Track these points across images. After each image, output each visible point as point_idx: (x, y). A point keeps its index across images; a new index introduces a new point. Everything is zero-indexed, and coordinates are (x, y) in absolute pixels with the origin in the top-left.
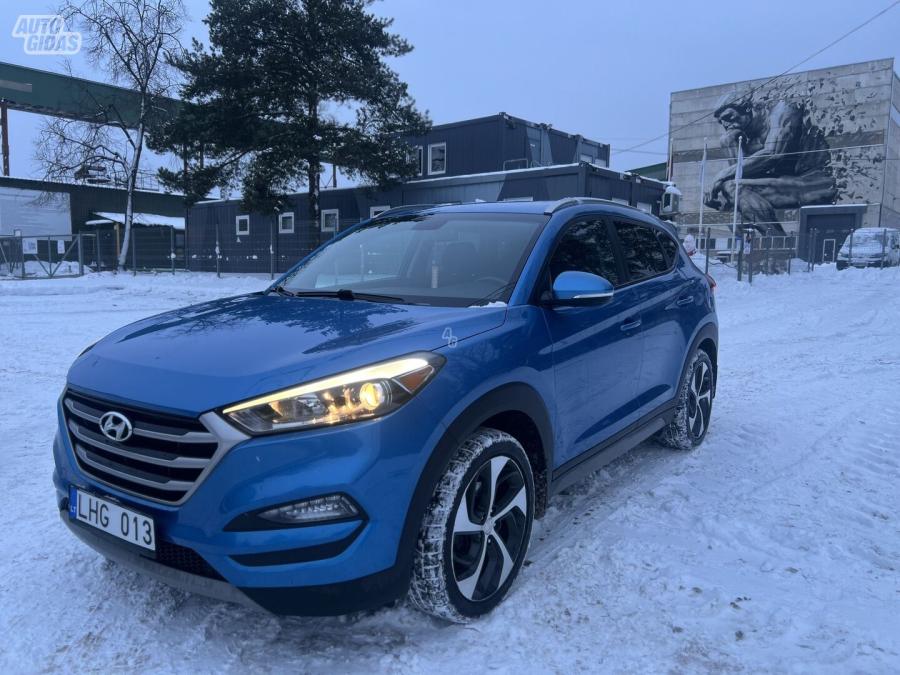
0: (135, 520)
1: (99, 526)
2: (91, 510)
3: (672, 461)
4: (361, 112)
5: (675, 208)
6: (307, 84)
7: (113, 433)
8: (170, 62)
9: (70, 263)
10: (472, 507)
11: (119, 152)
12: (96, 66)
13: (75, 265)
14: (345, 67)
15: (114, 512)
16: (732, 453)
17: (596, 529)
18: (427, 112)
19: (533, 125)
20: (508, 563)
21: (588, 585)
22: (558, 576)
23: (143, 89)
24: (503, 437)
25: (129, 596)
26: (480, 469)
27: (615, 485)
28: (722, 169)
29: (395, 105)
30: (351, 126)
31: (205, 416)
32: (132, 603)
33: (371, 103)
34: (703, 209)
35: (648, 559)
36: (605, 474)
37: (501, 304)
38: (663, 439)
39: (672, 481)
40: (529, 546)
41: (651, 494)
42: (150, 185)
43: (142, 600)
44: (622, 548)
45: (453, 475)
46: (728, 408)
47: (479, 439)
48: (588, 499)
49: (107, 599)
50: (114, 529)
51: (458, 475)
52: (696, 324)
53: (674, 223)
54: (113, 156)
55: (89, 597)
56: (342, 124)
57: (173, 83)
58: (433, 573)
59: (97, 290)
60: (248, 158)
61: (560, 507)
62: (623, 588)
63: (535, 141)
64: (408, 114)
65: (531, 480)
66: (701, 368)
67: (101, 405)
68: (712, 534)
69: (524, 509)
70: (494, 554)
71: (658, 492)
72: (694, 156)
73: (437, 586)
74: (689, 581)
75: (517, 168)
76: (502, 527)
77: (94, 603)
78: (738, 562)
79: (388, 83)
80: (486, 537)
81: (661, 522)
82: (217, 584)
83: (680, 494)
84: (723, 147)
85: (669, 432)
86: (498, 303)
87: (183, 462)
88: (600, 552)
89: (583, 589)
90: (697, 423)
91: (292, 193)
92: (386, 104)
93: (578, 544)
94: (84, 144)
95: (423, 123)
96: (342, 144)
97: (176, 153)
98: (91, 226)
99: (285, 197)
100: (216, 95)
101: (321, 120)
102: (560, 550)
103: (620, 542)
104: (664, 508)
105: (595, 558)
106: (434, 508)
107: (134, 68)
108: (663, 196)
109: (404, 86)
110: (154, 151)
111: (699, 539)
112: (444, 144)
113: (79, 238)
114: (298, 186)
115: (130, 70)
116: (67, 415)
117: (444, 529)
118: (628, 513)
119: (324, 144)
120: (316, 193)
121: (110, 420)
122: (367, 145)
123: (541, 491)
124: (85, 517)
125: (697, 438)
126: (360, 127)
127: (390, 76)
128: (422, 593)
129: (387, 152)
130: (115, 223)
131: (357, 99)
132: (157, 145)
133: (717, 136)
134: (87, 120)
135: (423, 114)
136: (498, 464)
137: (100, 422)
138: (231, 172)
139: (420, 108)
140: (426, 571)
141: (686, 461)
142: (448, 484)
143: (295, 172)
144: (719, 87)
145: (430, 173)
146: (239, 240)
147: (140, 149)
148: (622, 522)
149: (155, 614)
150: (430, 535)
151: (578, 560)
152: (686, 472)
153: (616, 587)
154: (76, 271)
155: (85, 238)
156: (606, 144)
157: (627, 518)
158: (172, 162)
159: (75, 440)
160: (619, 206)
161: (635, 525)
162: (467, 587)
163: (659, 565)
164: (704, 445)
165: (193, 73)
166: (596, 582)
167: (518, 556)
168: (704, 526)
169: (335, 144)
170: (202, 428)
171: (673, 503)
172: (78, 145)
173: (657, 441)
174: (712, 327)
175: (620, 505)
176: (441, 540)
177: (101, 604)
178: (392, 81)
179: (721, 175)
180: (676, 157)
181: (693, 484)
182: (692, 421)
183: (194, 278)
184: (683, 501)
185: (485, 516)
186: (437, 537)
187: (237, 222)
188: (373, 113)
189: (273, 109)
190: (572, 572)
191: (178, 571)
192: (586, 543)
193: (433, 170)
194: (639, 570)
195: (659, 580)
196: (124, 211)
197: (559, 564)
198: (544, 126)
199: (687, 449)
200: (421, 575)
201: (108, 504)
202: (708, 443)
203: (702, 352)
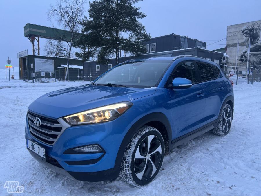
0: (41, 149)
1: (33, 150)
2: (31, 146)
3: (217, 139)
4: (130, 34)
5: (227, 61)
6: (116, 27)
7: (37, 123)
8: (79, 23)
9: (53, 79)
10: (142, 151)
11: (66, 48)
12: (60, 25)
13: (54, 79)
14: (126, 22)
15: (36, 146)
16: (237, 137)
17: (187, 160)
18: (150, 34)
19: (182, 37)
20: (155, 169)
21: (182, 177)
22: (172, 174)
23: (72, 31)
24: (152, 129)
25: (45, 171)
26: (144, 139)
27: (197, 146)
28: (244, 49)
29: (140, 32)
30: (127, 39)
31: (59, 119)
32: (44, 174)
33: (133, 32)
34: (237, 61)
35: (203, 170)
36: (193, 142)
37: (155, 88)
38: (214, 132)
39: (215, 145)
40: (162, 164)
41: (208, 150)
42: (73, 57)
43: (47, 173)
44: (194, 166)
45: (135, 140)
46: (239, 123)
47: (144, 129)
48: (187, 150)
49: (38, 172)
50: (36, 152)
51: (136, 140)
52: (226, 95)
53: (226, 66)
54: (64, 49)
55: (34, 171)
56: (125, 38)
57: (79, 29)
58: (127, 171)
59: (59, 86)
60: (99, 49)
61: (177, 152)
62: (193, 180)
63: (183, 41)
64: (144, 35)
65: (163, 143)
66: (227, 110)
67: (34, 115)
68: (226, 164)
69: (161, 152)
70: (149, 166)
71: (210, 149)
72: (235, 45)
73: (129, 175)
74: (216, 179)
75: (177, 49)
76: (153, 157)
77: (34, 173)
78: (234, 173)
79: (138, 26)
80: (147, 160)
81: (209, 159)
82: (62, 169)
83: (218, 150)
84: (244, 42)
85: (216, 130)
86: (154, 87)
87: (54, 133)
88: (187, 167)
89: (180, 178)
90: (226, 127)
91: (111, 58)
92: (138, 32)
93: (180, 164)
94: (57, 46)
95: (149, 37)
96: (125, 44)
97: (80, 48)
98: (59, 69)
99: (109, 60)
100: (90, 31)
101: (119, 37)
102: (174, 166)
103: (194, 164)
104: (211, 154)
105: (185, 169)
106: (128, 150)
107: (70, 25)
108: (223, 58)
109: (144, 27)
110: (74, 47)
111: (222, 165)
112: (155, 43)
113: (55, 72)
114: (112, 56)
115: (69, 26)
116: (28, 119)
117: (131, 157)
118: (199, 155)
119: (120, 44)
120: (118, 58)
121: (36, 120)
122: (132, 44)
123: (167, 147)
124: (30, 148)
125: (226, 132)
126: (130, 39)
127: (139, 24)
128: (125, 177)
129: (138, 46)
130: (65, 67)
131: (129, 31)
132: (75, 46)
133: (243, 39)
134: (57, 40)
135: (148, 35)
136: (151, 138)
137: (34, 120)
138: (94, 53)
139: (147, 33)
140: (125, 170)
141: (221, 139)
142: (133, 143)
143: (111, 52)
144: (243, 24)
145: (151, 52)
146: (96, 72)
147: (71, 47)
148: (196, 158)
149: (50, 177)
150: (127, 159)
151: (179, 169)
152: (221, 143)
153: (190, 179)
154: (54, 81)
155: (57, 71)
156: (205, 42)
157: (198, 157)
158: (79, 50)
159: (30, 126)
160: (208, 60)
161: (200, 159)
162: (140, 176)
163: (206, 173)
164: (228, 134)
165: (85, 26)
166: (184, 177)
167: (158, 167)
168: (223, 161)
169: (123, 44)
170: (58, 123)
171: (214, 153)
172: (55, 46)
173: (212, 133)
174: (232, 97)
175: (197, 153)
176: (130, 160)
177: (36, 173)
178: (140, 25)
179: (244, 51)
180: (228, 46)
181: (222, 147)
182: (224, 127)
183: (84, 83)
184: (218, 153)
185: (147, 154)
186: (129, 159)
187: (97, 67)
188: (134, 35)
189: (106, 35)
190: (177, 173)
191: (52, 165)
192: (183, 164)
193: (152, 51)
194: (199, 174)
195: (205, 178)
196: (67, 65)
197: (173, 170)
198: (186, 37)
199: (222, 136)
200: (124, 171)
201: (35, 144)
202: (230, 134)
203: (227, 105)
